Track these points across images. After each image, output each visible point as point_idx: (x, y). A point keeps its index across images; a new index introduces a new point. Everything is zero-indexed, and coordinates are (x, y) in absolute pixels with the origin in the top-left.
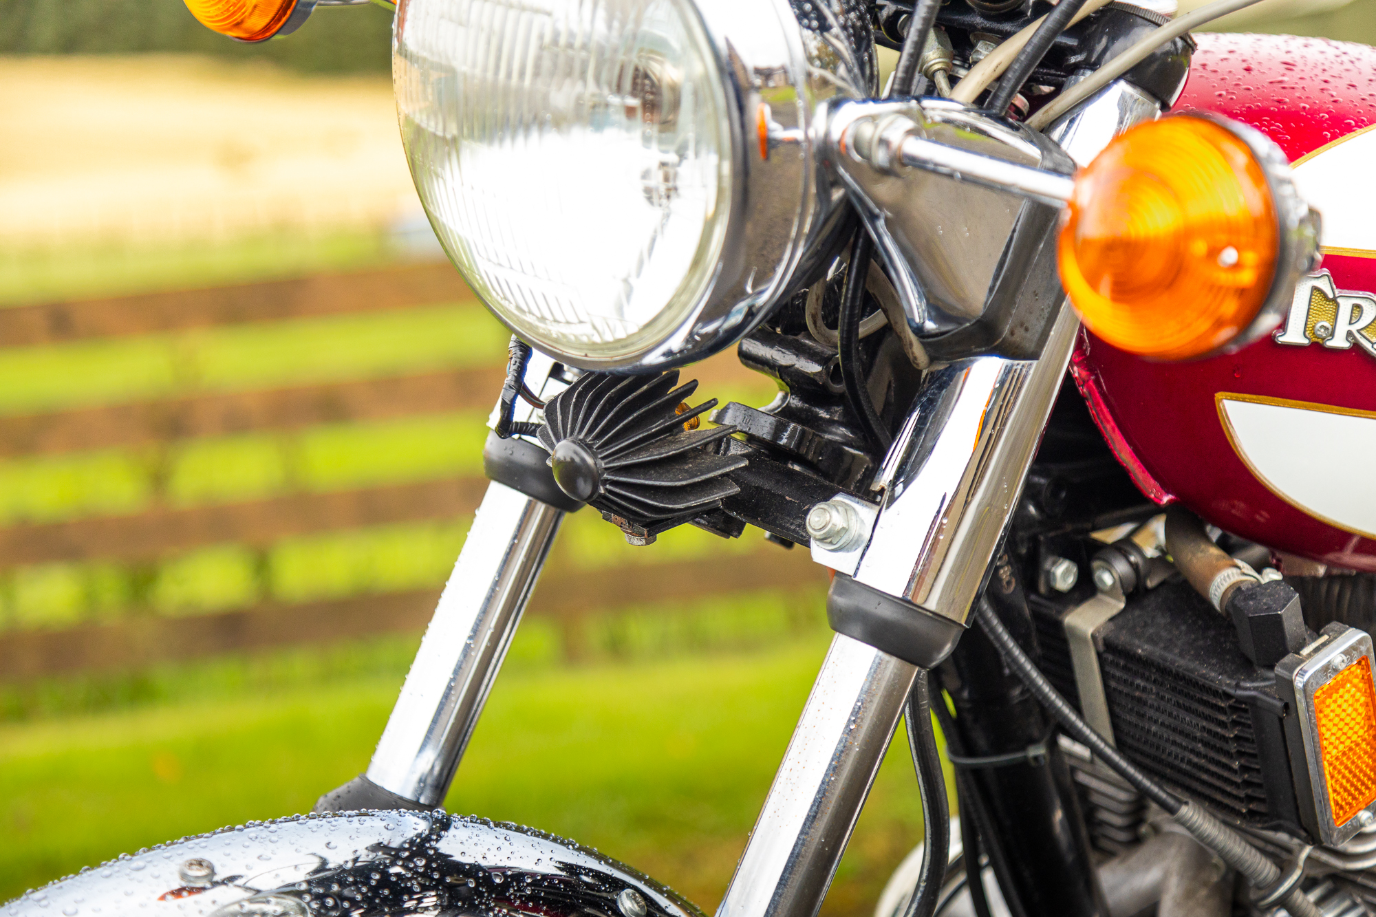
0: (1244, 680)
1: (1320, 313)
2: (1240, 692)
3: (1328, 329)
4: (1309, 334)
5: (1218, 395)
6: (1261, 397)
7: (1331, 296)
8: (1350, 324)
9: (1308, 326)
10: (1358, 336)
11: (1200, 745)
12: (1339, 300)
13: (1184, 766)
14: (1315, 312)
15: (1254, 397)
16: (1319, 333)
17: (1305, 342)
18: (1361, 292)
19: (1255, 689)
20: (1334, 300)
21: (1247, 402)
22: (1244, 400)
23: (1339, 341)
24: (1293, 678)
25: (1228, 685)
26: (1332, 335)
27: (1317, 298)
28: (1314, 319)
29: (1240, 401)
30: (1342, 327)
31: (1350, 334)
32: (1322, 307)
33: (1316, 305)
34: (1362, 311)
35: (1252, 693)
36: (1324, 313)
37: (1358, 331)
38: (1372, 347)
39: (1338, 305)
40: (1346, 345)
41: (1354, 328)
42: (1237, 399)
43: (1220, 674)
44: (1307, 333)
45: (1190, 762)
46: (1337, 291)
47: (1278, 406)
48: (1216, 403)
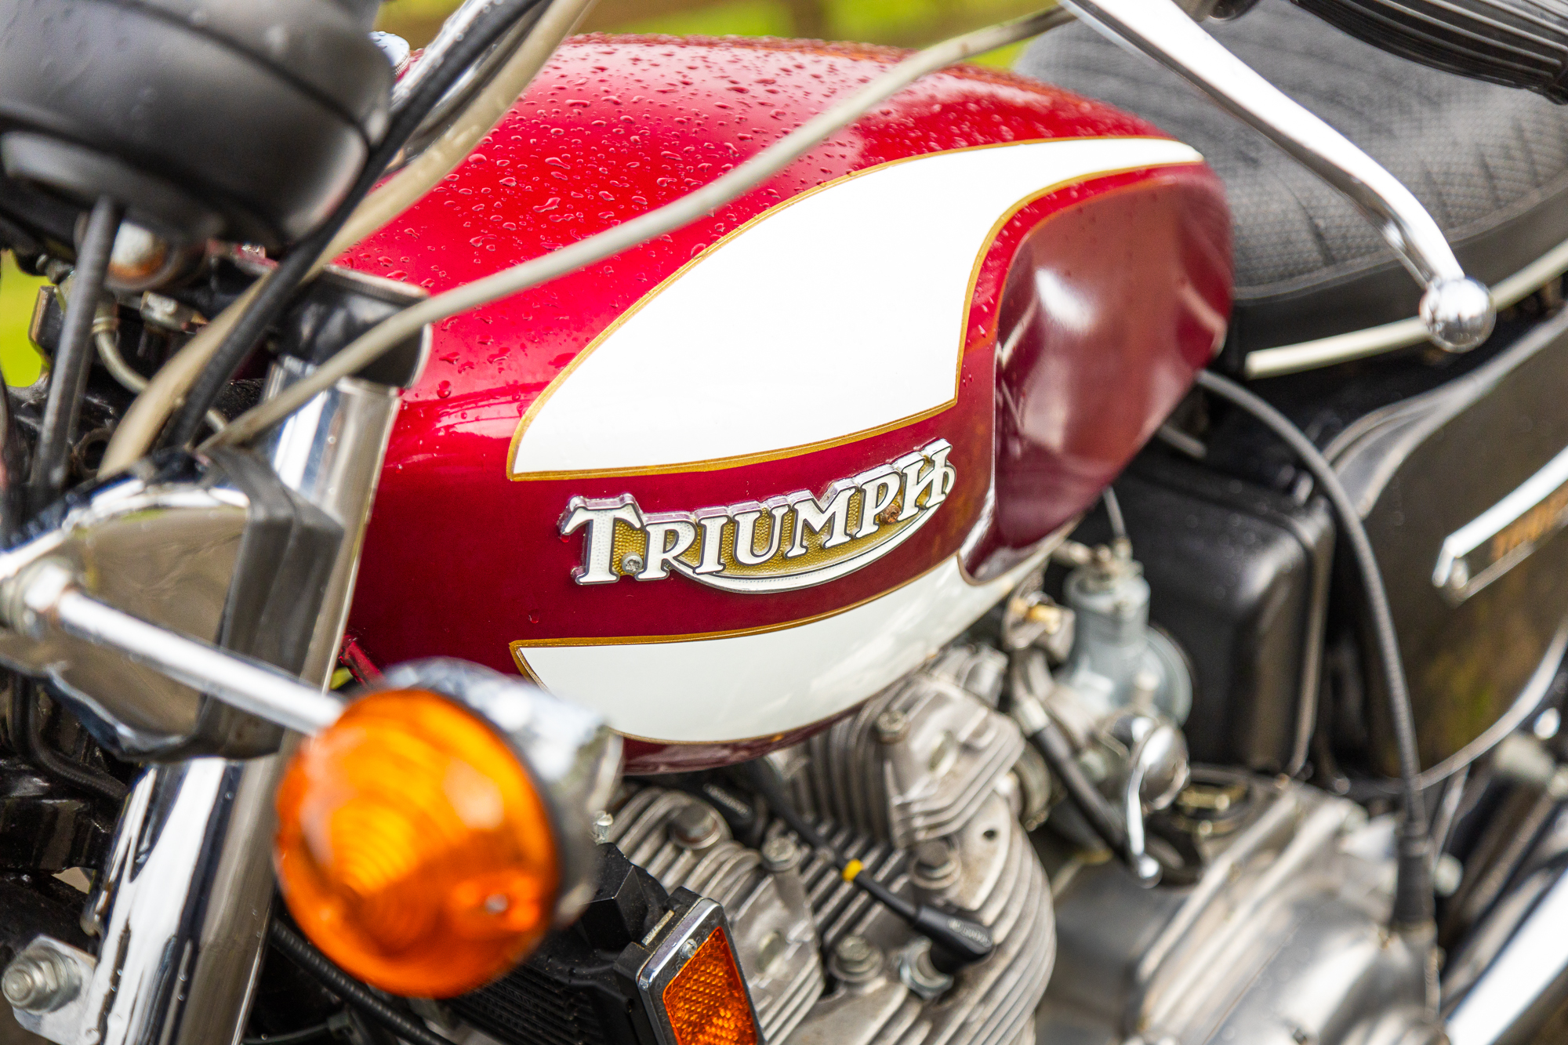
0: (579, 965)
1: (627, 544)
2: (575, 982)
3: (638, 563)
4: (616, 568)
5: (513, 645)
6: (565, 639)
7: (638, 525)
8: (665, 551)
9: (614, 560)
10: (675, 563)
11: (534, 1017)
12: (648, 528)
13: (518, 1031)
14: (620, 544)
15: (557, 640)
16: (627, 568)
17: (613, 578)
18: (673, 514)
19: (593, 977)
20: (643, 530)
21: (550, 646)
22: (545, 645)
23: (654, 572)
24: (637, 978)
25: (561, 972)
26: (645, 567)
27: (621, 528)
28: (620, 551)
29: (541, 647)
30: (656, 556)
31: (665, 562)
32: (629, 537)
33: (620, 536)
34: (678, 537)
35: (590, 983)
36: (631, 543)
37: (675, 558)
38: (694, 572)
39: (647, 534)
40: (662, 575)
41: (669, 556)
42: (537, 646)
43: (550, 956)
44: (613, 569)
45: (524, 1029)
46: (645, 517)
47: (588, 646)
48: (512, 651)
